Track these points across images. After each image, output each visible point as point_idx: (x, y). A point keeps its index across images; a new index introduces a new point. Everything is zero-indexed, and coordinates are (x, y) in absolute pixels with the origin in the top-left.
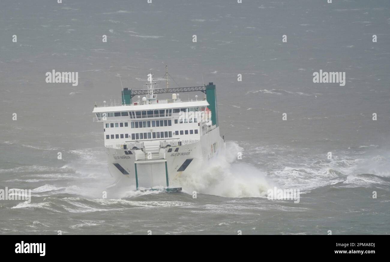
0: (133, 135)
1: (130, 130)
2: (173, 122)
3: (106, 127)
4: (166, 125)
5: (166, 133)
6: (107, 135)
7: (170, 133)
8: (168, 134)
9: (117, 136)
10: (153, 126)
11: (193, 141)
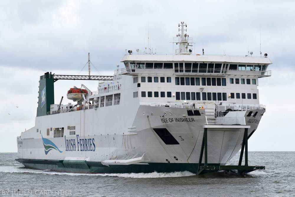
0: (178, 94)
1: (173, 87)
2: (228, 81)
3: (142, 81)
4: (219, 84)
5: (219, 94)
6: (142, 92)
7: (225, 94)
8: (222, 97)
9: (156, 94)
10: (204, 84)
11: (251, 107)
